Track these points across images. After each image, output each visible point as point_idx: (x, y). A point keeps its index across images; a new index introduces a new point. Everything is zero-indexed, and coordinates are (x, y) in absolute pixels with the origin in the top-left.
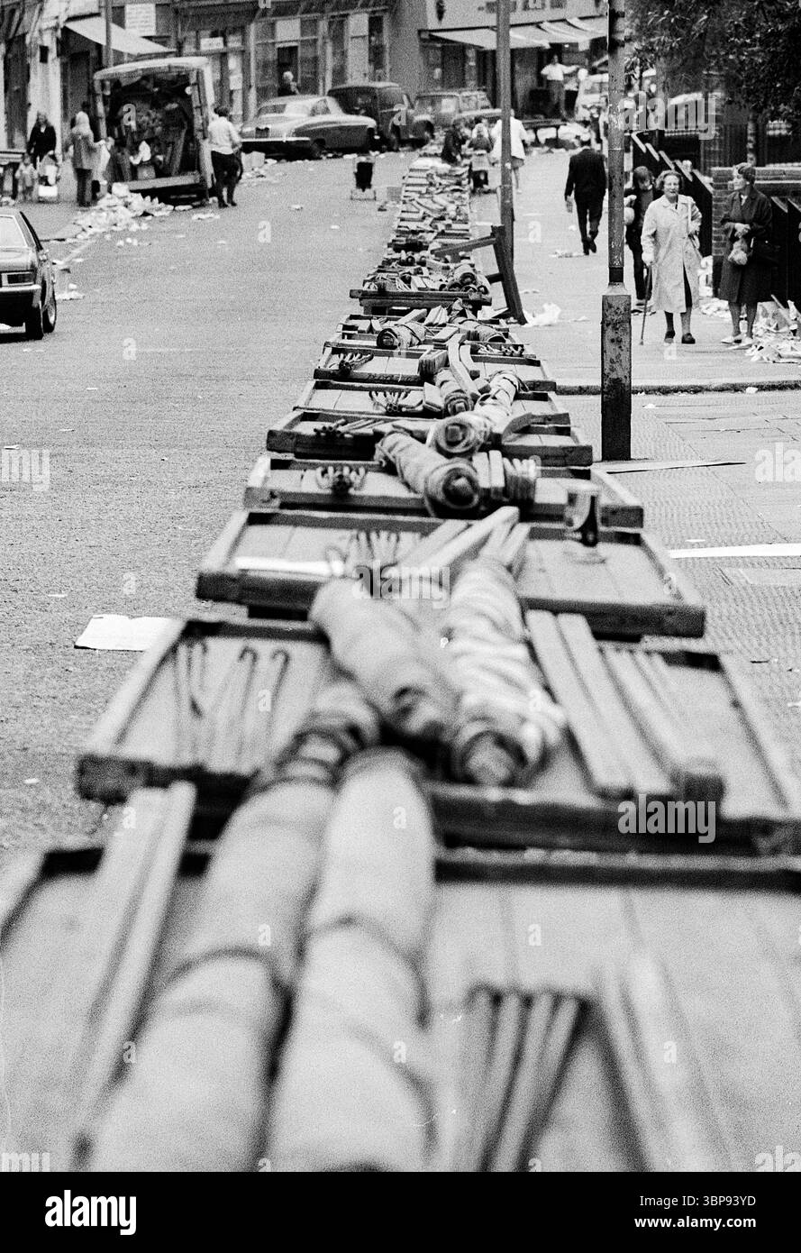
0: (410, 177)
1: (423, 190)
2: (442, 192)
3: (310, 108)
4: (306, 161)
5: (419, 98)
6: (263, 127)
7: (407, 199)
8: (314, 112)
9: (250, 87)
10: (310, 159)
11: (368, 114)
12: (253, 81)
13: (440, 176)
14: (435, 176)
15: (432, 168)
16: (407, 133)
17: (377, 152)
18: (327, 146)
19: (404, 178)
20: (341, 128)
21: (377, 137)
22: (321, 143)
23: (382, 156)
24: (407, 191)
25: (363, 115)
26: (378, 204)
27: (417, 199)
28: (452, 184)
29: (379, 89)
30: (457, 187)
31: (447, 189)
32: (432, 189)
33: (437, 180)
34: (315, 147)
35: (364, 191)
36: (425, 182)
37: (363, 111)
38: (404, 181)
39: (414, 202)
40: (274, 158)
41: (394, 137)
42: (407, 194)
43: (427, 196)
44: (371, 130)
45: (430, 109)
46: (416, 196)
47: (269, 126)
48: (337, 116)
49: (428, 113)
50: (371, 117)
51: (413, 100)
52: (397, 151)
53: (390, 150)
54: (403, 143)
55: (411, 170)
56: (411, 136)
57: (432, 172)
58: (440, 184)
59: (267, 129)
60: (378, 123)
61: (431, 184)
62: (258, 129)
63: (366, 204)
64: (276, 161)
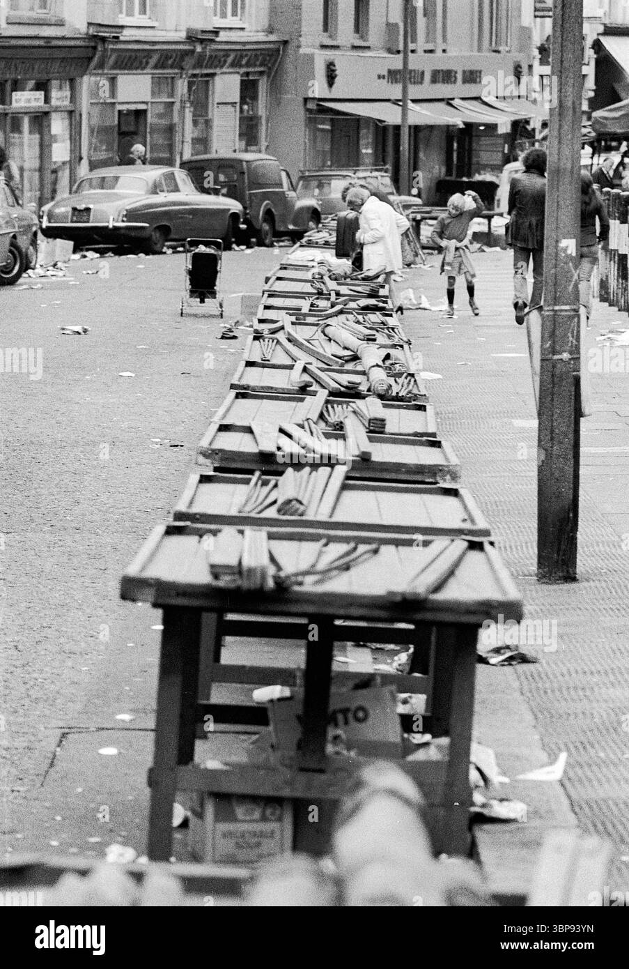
0: (279, 279)
1: (305, 305)
2: (341, 312)
3: (151, 184)
4: (142, 255)
5: (302, 178)
6: (82, 207)
7: (265, 328)
8: (155, 189)
9: (81, 159)
10: (147, 254)
11: (232, 194)
12: (84, 153)
13: (335, 278)
14: (326, 279)
15: (321, 263)
16: (285, 223)
17: (243, 247)
18: (173, 236)
19: (267, 280)
20: (195, 212)
21: (243, 226)
22: (165, 231)
23: (249, 251)
24: (267, 308)
25: (223, 195)
26: (222, 326)
27: (289, 328)
28: (360, 295)
29: (247, 162)
30: (372, 302)
31: (352, 305)
32: (323, 304)
33: (332, 285)
34: (156, 236)
35: (202, 301)
36: (307, 288)
37: (224, 191)
38: (267, 287)
39: (281, 336)
40: (96, 251)
41: (266, 227)
42: (270, 315)
43: (310, 320)
44: (235, 216)
45: (317, 191)
46: (285, 319)
47: (91, 206)
48: (188, 195)
49: (313, 196)
50: (235, 198)
51: (294, 182)
52: (272, 245)
53: (261, 243)
54: (278, 235)
55: (283, 268)
56: (291, 227)
57: (324, 270)
58: (338, 294)
59: (88, 210)
60: (245, 208)
61: (320, 293)
62: (74, 209)
63: (202, 325)
64: (98, 255)
